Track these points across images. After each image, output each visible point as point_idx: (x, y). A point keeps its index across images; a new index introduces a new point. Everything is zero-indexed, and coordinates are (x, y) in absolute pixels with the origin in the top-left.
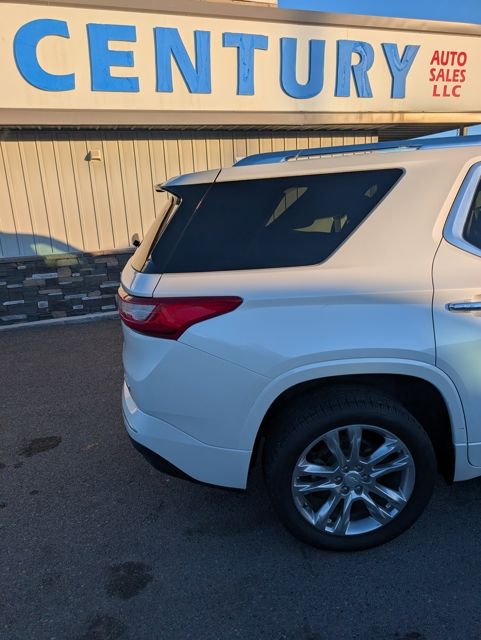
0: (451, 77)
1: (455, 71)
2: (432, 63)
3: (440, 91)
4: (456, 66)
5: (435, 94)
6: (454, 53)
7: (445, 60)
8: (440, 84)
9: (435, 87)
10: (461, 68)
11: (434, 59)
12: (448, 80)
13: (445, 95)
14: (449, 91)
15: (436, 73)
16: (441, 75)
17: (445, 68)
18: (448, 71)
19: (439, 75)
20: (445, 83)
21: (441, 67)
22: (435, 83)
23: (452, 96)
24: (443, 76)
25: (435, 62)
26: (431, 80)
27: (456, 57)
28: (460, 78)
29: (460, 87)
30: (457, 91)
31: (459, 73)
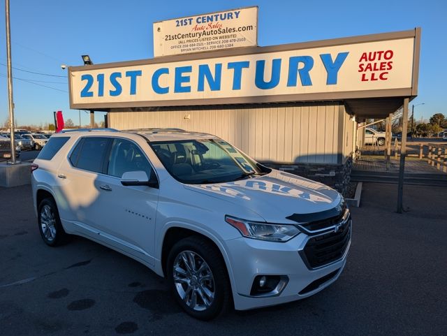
0: (378, 67)
2: (360, 61)
3: (368, 77)
4: (383, 60)
5: (363, 80)
6: (380, 53)
7: (372, 57)
8: (368, 74)
9: (364, 75)
10: (388, 61)
11: (362, 58)
12: (375, 69)
13: (373, 79)
14: (377, 77)
15: (364, 67)
16: (369, 67)
17: (372, 63)
18: (375, 64)
19: (367, 68)
20: (373, 72)
21: (369, 62)
22: (363, 72)
23: (379, 79)
25: (364, 60)
26: (360, 71)
27: (383, 55)
28: (387, 67)
29: (387, 73)
30: (384, 76)
31: (386, 65)
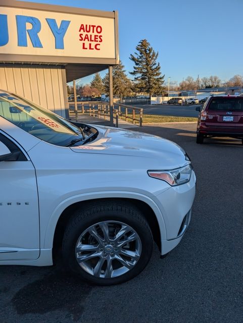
0: (93, 38)
1: (95, 36)
2: (80, 31)
3: (87, 46)
4: (96, 33)
5: (84, 48)
6: (93, 26)
7: (88, 30)
8: (87, 43)
9: (84, 44)
10: (99, 35)
11: (81, 28)
12: (91, 40)
13: (90, 48)
14: (93, 47)
15: (83, 37)
16: (86, 37)
17: (89, 34)
18: (91, 35)
19: (85, 38)
20: (90, 42)
21: (86, 33)
22: (83, 42)
23: (95, 49)
24: (88, 38)
25: (82, 30)
26: (80, 40)
27: (95, 28)
28: (99, 40)
29: (99, 45)
30: (98, 47)
31: (98, 37)
